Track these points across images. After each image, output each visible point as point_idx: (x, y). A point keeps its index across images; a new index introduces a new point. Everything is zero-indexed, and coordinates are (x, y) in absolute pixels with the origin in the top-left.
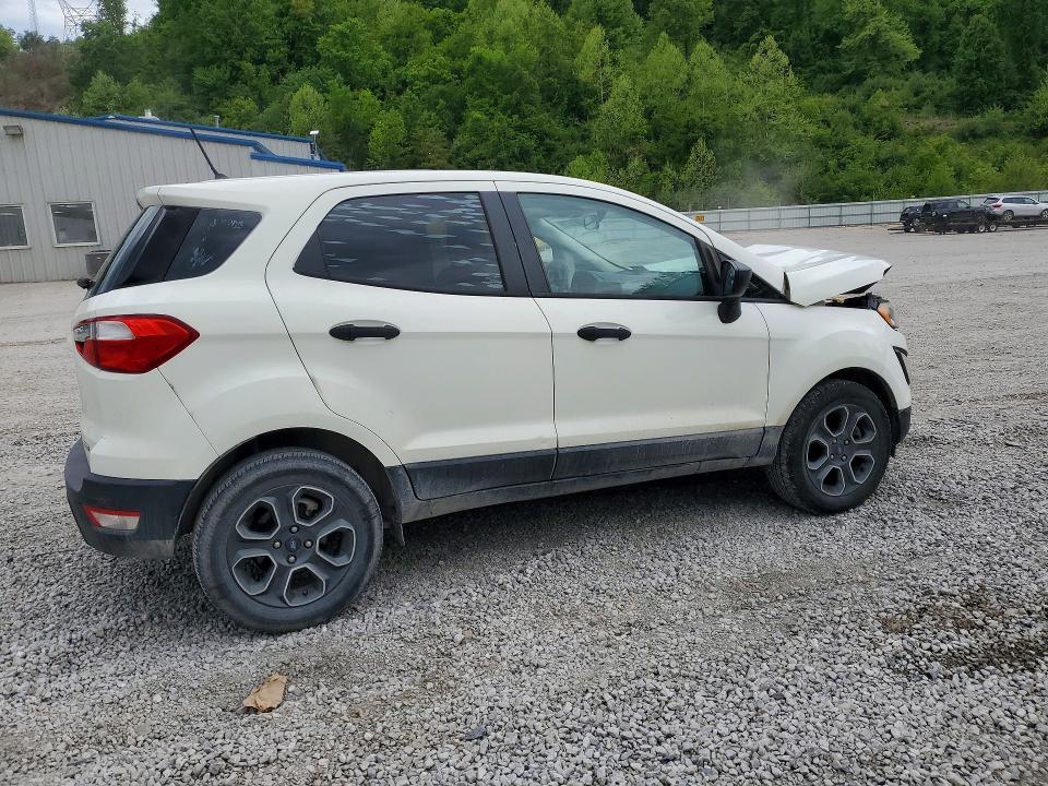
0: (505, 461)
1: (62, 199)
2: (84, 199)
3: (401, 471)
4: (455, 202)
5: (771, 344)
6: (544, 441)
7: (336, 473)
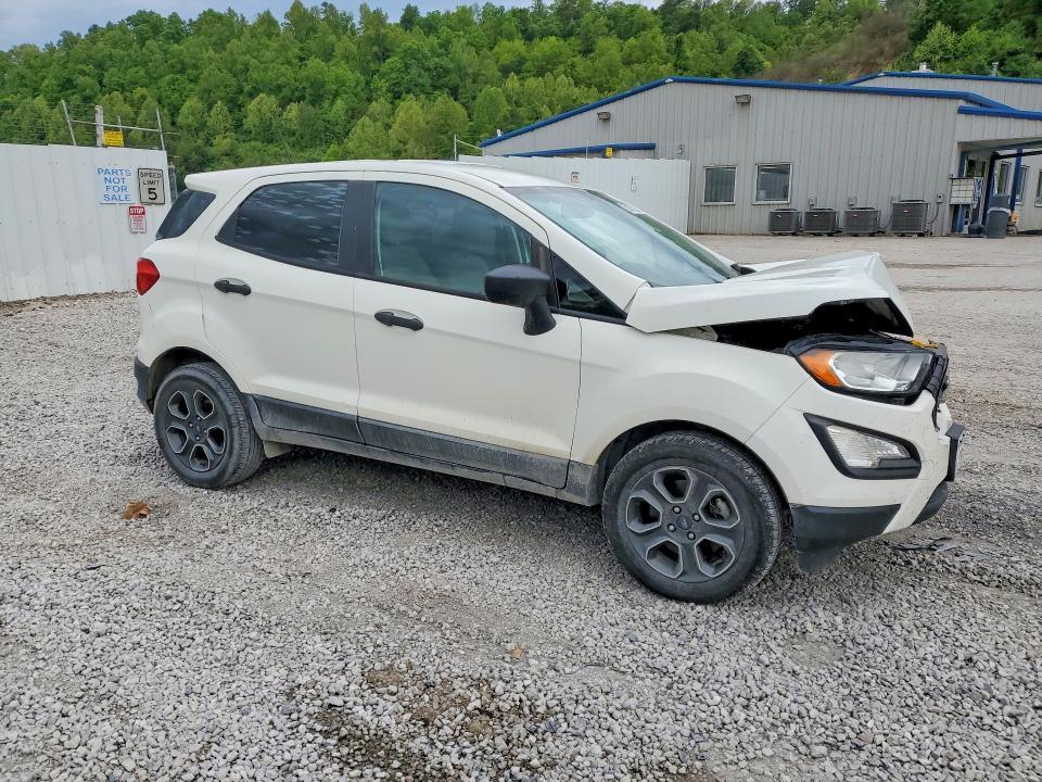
0: (317, 413)
1: (768, 160)
2: (785, 160)
3: (251, 398)
4: (329, 189)
5: (581, 368)
6: (348, 406)
7: (214, 387)
